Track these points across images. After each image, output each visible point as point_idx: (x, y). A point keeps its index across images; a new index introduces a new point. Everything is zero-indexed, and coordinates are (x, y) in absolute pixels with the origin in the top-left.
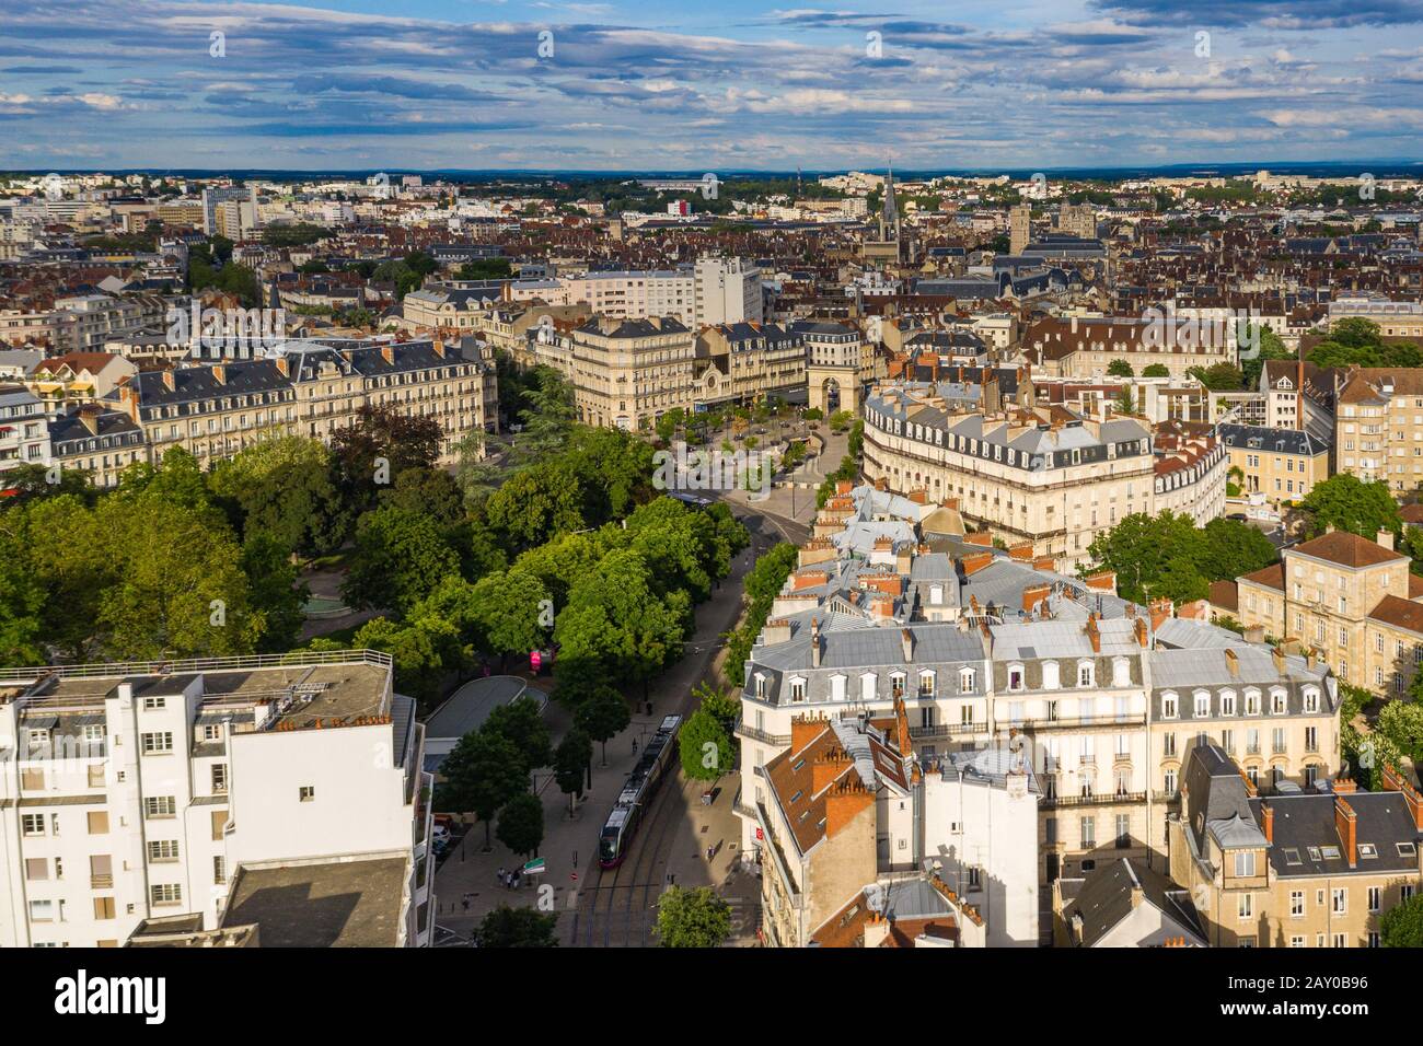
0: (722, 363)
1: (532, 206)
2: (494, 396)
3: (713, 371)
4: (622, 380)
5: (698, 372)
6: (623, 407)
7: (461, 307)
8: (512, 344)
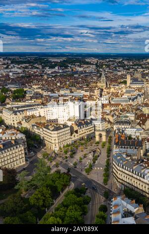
0: (77, 132)
1: (26, 66)
2: (26, 146)
3: (75, 134)
4: (55, 140)
5: (71, 134)
6: (55, 145)
7: (16, 114)
8: (28, 127)
